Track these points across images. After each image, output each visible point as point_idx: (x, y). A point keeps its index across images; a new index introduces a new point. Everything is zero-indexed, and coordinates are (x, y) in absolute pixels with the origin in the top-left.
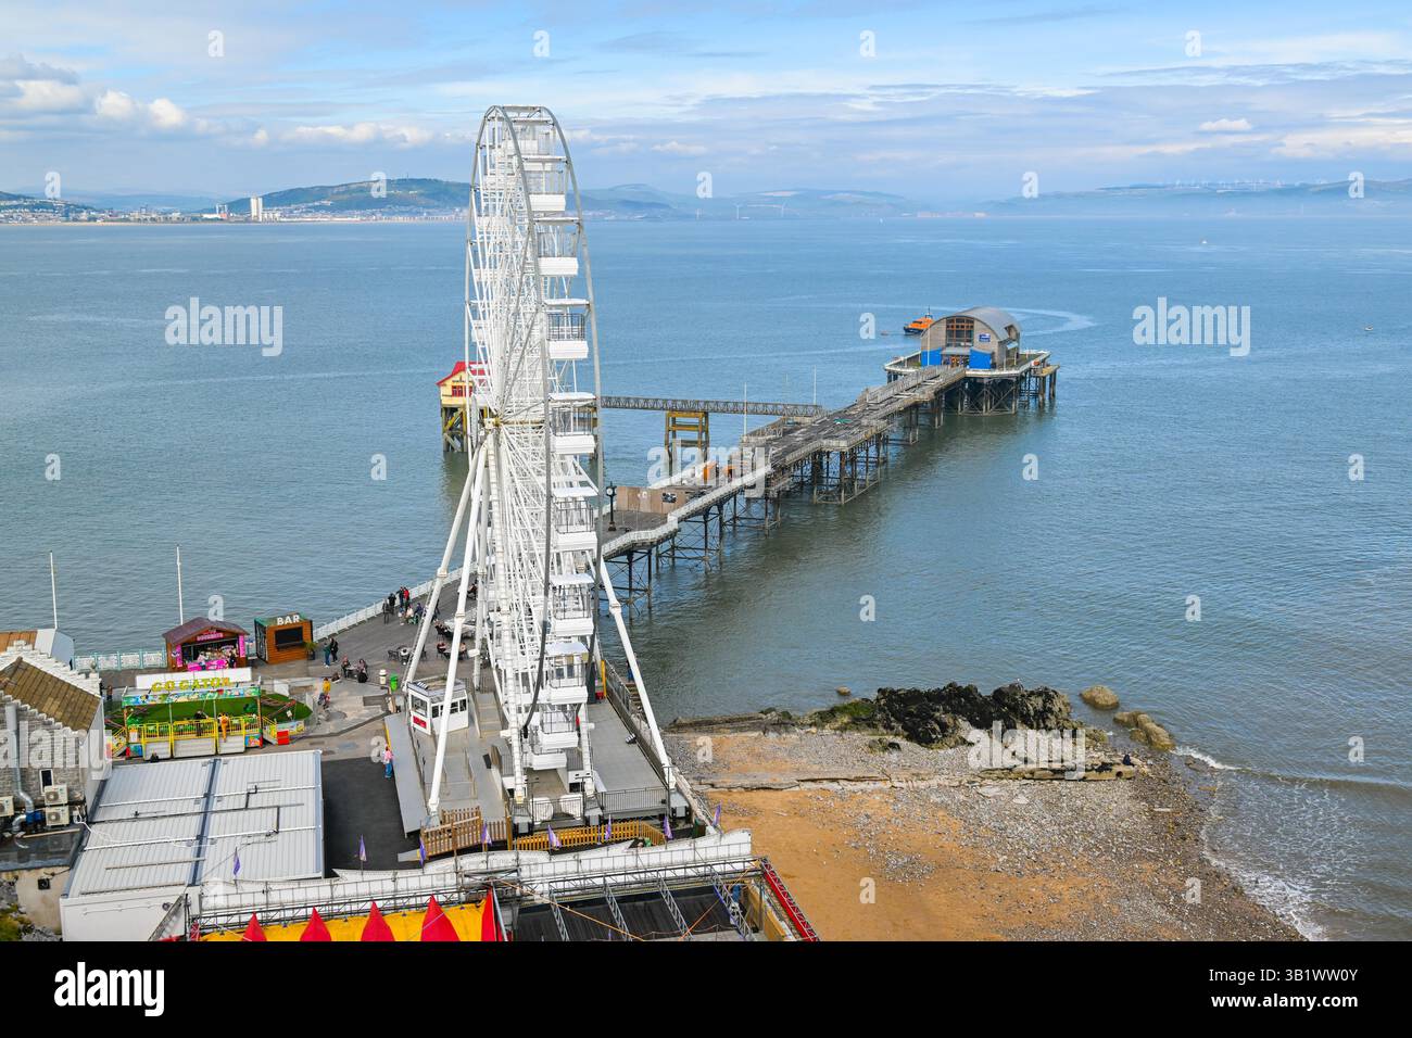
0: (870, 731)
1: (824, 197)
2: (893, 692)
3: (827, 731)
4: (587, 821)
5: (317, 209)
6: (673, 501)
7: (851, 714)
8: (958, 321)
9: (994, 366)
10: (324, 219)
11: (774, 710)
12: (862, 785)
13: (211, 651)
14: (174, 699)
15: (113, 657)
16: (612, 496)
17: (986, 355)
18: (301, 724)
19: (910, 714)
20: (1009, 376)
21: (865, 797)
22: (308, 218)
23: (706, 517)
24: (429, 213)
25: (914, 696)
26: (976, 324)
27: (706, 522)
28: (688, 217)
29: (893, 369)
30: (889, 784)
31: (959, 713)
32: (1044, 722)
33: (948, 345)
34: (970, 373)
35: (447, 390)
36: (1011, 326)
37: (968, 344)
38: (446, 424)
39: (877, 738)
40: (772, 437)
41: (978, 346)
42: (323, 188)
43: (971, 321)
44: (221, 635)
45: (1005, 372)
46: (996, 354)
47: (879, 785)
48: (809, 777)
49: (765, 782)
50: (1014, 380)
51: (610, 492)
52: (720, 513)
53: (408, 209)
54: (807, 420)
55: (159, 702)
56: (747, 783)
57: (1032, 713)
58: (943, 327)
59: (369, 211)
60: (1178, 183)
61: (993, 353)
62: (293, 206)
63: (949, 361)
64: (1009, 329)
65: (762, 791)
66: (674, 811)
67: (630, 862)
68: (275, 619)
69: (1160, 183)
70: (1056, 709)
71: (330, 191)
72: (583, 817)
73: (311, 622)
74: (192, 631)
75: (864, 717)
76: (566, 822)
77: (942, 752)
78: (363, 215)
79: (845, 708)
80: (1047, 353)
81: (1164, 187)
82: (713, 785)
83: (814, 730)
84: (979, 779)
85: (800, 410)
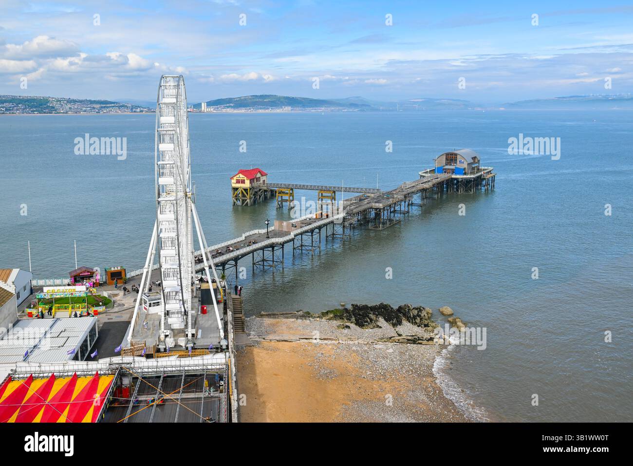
0: (341, 320)
1: (436, 102)
2: (357, 306)
3: (324, 320)
4: (187, 348)
5: (228, 107)
6: (296, 227)
7: (334, 313)
8: (450, 155)
9: (465, 174)
10: (230, 111)
11: (301, 310)
12: (326, 342)
13: (86, 280)
14: (55, 296)
15: (52, 280)
16: (267, 224)
17: (461, 169)
18: (104, 308)
19: (360, 315)
20: (471, 178)
21: (326, 346)
22: (224, 110)
23: (312, 233)
24: (272, 109)
25: (365, 308)
26: (458, 157)
27: (312, 236)
28: (378, 110)
29: (422, 174)
30: (337, 342)
31: (380, 315)
32: (415, 320)
33: (446, 165)
34: (454, 176)
35: (234, 181)
36: (476, 157)
37: (455, 164)
38: (234, 194)
39: (342, 323)
40: (354, 202)
41: (459, 165)
42: (231, 99)
43: (456, 155)
44: (89, 273)
45: (469, 176)
46: (466, 169)
47: (333, 342)
48: (305, 337)
49: (286, 338)
50: (473, 180)
51: (266, 222)
52: (320, 232)
53: (264, 107)
54: (372, 195)
55: (50, 297)
56: (278, 338)
57: (412, 316)
58: (444, 157)
59: (248, 108)
60: (591, 95)
61: (465, 168)
62: (219, 106)
63: (446, 171)
64: (474, 158)
65: (284, 342)
66: (222, 346)
67: (178, 363)
68: (111, 268)
69: (584, 95)
70: (422, 315)
71: (233, 100)
72: (185, 346)
73: (125, 270)
74: (79, 272)
75: (339, 315)
76: (179, 349)
77: (367, 330)
78: (245, 109)
79: (332, 311)
80: (492, 168)
81: (585, 97)
82: (264, 339)
83: (318, 319)
84: (376, 342)
85: (372, 191)
